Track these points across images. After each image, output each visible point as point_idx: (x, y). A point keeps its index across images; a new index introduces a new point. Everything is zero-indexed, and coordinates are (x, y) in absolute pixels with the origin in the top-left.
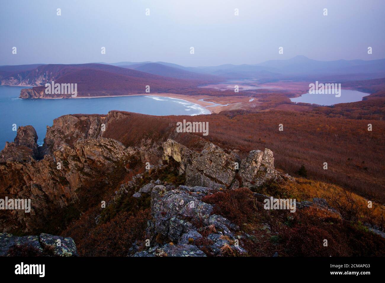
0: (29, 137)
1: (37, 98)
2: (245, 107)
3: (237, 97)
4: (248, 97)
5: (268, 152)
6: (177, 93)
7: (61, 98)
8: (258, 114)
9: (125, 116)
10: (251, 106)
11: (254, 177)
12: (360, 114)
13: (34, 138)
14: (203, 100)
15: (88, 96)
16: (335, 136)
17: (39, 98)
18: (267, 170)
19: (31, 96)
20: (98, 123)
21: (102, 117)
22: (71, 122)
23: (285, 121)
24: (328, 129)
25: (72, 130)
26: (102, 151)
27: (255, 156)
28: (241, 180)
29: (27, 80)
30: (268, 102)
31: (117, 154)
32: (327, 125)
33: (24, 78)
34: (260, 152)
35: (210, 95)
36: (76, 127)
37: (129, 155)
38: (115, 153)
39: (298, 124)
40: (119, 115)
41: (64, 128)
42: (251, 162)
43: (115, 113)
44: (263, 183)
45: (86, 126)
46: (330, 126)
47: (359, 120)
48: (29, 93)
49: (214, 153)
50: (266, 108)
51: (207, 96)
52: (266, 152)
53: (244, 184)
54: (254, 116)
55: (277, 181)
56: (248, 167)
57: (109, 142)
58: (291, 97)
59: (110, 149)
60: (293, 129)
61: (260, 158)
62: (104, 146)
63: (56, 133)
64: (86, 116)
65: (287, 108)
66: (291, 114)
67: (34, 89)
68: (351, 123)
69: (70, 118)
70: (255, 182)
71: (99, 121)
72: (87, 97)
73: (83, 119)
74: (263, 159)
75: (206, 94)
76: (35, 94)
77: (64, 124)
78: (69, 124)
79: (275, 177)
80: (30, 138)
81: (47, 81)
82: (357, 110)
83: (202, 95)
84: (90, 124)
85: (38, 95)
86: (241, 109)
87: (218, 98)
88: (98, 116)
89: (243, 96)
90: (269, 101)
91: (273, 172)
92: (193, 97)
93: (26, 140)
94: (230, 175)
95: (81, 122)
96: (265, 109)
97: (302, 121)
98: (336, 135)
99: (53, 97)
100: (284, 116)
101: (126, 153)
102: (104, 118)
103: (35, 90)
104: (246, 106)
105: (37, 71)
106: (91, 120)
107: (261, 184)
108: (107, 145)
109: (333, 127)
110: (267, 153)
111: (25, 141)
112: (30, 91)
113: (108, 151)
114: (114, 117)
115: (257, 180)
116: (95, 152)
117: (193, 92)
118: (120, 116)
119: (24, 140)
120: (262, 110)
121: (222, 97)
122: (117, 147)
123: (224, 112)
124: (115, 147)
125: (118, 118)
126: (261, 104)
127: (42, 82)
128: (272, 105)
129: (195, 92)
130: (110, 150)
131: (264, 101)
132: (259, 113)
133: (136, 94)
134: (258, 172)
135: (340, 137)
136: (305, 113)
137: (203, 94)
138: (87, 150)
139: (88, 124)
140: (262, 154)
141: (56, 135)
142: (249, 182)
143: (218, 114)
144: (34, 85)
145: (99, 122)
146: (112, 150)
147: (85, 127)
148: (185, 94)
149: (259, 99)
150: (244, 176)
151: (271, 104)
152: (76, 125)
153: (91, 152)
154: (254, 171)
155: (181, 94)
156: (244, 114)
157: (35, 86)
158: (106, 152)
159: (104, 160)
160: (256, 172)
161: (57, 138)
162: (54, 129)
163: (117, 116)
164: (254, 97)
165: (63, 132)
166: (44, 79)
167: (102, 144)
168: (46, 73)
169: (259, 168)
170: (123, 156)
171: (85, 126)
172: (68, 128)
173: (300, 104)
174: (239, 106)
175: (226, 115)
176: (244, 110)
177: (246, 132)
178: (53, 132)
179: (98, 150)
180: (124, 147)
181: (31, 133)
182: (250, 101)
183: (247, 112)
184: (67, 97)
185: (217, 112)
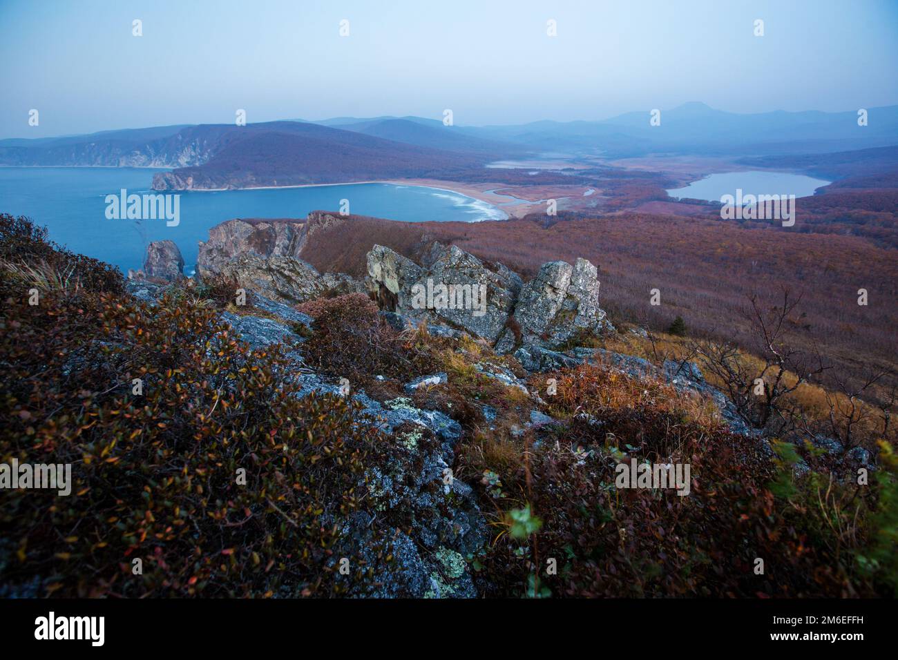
0: (168, 261)
1: (180, 189)
2: (575, 207)
3: (561, 185)
4: (582, 187)
5: (584, 268)
6: (443, 179)
7: (224, 189)
8: (600, 220)
9: (338, 220)
10: (588, 205)
11: (547, 323)
12: (806, 222)
13: (177, 263)
14: (494, 192)
15: (273, 185)
16: (751, 264)
17: (184, 190)
18: (580, 308)
19: (171, 186)
20: (290, 235)
21: (296, 225)
22: (241, 234)
23: (653, 234)
24: (739, 250)
25: (243, 248)
26: (273, 280)
27: (552, 275)
28: (518, 330)
29: (163, 157)
30: (622, 197)
31: (303, 286)
32: (737, 244)
33: (158, 153)
34: (564, 266)
35: (508, 182)
36: (250, 243)
37: (326, 290)
38: (298, 284)
39: (679, 240)
40: (328, 219)
41: (228, 244)
42: (543, 288)
43: (320, 215)
44: (569, 338)
45: (269, 242)
46: (742, 245)
47: (804, 234)
48: (167, 181)
49: (457, 268)
50: (619, 207)
51: (501, 184)
52: (579, 267)
53: (525, 340)
54: (593, 225)
55: (600, 333)
56: (535, 301)
57: (285, 263)
58: (669, 188)
59: (289, 276)
60: (667, 250)
61: (564, 279)
62: (278, 271)
63: (215, 255)
64: (267, 222)
65: (658, 209)
66: (666, 221)
67: (175, 172)
68: (787, 240)
69: (237, 225)
70: (549, 336)
71: (291, 230)
72: (271, 186)
73: (262, 227)
74: (571, 283)
75: (499, 182)
76: (178, 183)
77: (228, 238)
78: (236, 237)
79: (597, 324)
80: (170, 263)
81: (199, 157)
82: (801, 214)
83: (491, 182)
84: (276, 236)
85: (184, 184)
86: (567, 209)
87: (523, 189)
88: (289, 221)
89: (572, 184)
90: (623, 195)
91: (594, 312)
92: (474, 187)
93: (164, 266)
94: (493, 319)
95: (259, 233)
96: (615, 210)
97: (687, 235)
98: (753, 263)
99: (210, 188)
100: (652, 224)
101: (320, 285)
102: (302, 225)
103: (178, 175)
104: (577, 204)
105: (180, 138)
106: (277, 229)
107: (562, 339)
108: (283, 268)
109: (749, 247)
110: (582, 269)
111: (162, 269)
112: (168, 176)
113: (285, 280)
114: (318, 223)
115: (555, 331)
116: (259, 283)
117: (473, 176)
118: (330, 220)
119: (161, 266)
120: (609, 212)
121: (531, 187)
122: (302, 274)
123: (534, 215)
124: (299, 273)
125: (326, 225)
126: (608, 200)
127: (188, 160)
128: (630, 202)
129: (478, 176)
130: (289, 279)
131: (614, 194)
132: (603, 217)
133: (364, 181)
134: (558, 312)
135: (761, 267)
136: (694, 219)
137: (494, 181)
138: (243, 278)
139: (271, 236)
140: (570, 271)
141: (215, 257)
142: (537, 334)
143: (521, 220)
144: (175, 165)
145: (292, 234)
146: (294, 278)
147: (267, 242)
148: (458, 181)
149: (604, 190)
150: (526, 321)
151: (627, 200)
152: (249, 238)
153: (252, 282)
154: (548, 310)
155: (451, 179)
156: (573, 219)
157: (178, 167)
158: (281, 283)
159: (278, 298)
160: (553, 312)
161: (218, 263)
162: (211, 247)
163: (324, 222)
164: (594, 186)
165: (227, 252)
166: (193, 154)
167: (274, 267)
168: (195, 142)
169: (563, 304)
170: (314, 290)
171: (266, 240)
172: (236, 244)
173: (686, 202)
174: (564, 204)
175: (536, 221)
176: (572, 212)
177: (573, 252)
178: (210, 251)
179: (265, 278)
180: (316, 273)
181: (171, 255)
182: (586, 194)
183: (580, 216)
184: (236, 188)
185: (520, 214)
